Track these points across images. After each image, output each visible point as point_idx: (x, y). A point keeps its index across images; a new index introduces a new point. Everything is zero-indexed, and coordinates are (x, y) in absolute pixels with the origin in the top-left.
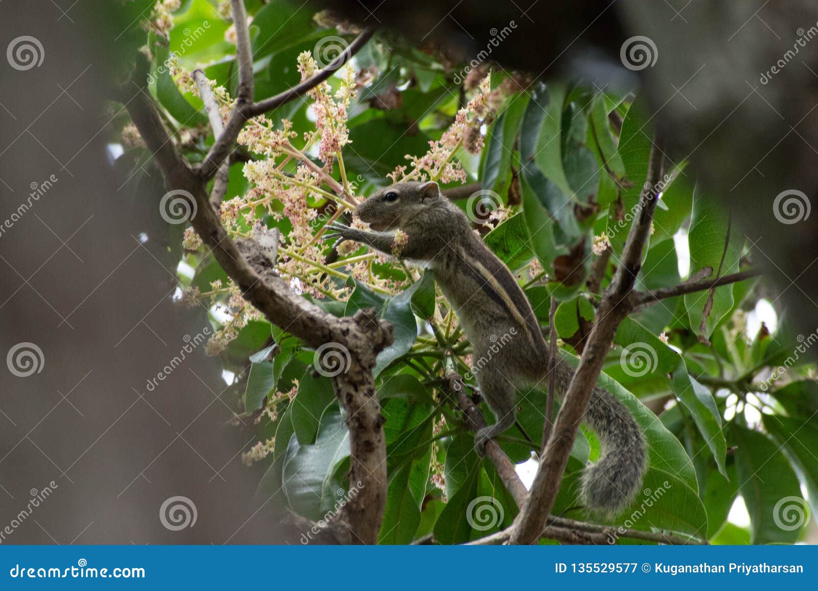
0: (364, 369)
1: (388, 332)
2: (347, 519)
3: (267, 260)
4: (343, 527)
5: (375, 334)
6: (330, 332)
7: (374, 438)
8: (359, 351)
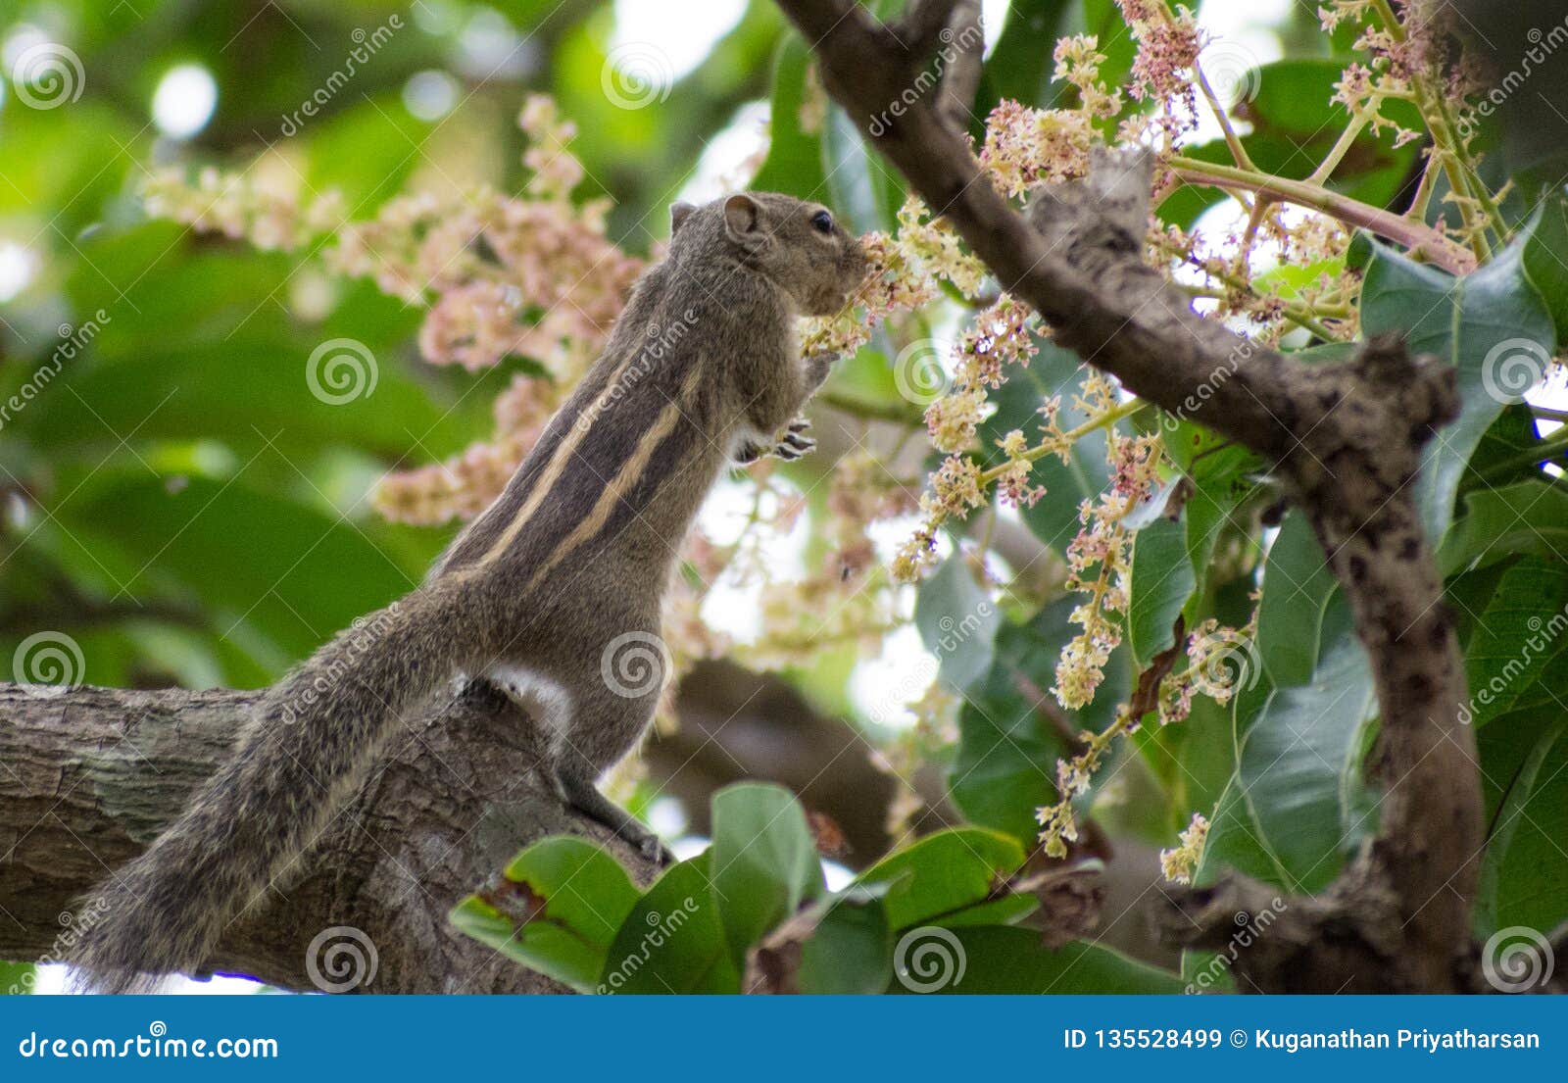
0: (1388, 489)
1: (1441, 387)
2: (1386, 881)
3: (1122, 233)
4: (1376, 903)
5: (1409, 397)
6: (1290, 404)
7: (1431, 665)
8: (1371, 444)
